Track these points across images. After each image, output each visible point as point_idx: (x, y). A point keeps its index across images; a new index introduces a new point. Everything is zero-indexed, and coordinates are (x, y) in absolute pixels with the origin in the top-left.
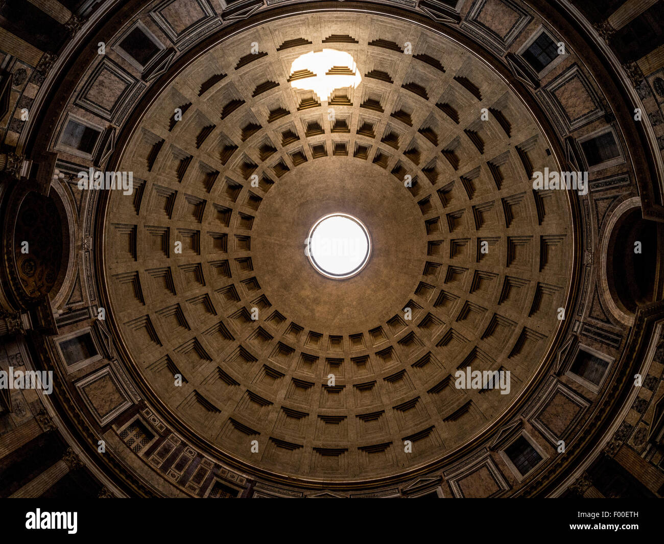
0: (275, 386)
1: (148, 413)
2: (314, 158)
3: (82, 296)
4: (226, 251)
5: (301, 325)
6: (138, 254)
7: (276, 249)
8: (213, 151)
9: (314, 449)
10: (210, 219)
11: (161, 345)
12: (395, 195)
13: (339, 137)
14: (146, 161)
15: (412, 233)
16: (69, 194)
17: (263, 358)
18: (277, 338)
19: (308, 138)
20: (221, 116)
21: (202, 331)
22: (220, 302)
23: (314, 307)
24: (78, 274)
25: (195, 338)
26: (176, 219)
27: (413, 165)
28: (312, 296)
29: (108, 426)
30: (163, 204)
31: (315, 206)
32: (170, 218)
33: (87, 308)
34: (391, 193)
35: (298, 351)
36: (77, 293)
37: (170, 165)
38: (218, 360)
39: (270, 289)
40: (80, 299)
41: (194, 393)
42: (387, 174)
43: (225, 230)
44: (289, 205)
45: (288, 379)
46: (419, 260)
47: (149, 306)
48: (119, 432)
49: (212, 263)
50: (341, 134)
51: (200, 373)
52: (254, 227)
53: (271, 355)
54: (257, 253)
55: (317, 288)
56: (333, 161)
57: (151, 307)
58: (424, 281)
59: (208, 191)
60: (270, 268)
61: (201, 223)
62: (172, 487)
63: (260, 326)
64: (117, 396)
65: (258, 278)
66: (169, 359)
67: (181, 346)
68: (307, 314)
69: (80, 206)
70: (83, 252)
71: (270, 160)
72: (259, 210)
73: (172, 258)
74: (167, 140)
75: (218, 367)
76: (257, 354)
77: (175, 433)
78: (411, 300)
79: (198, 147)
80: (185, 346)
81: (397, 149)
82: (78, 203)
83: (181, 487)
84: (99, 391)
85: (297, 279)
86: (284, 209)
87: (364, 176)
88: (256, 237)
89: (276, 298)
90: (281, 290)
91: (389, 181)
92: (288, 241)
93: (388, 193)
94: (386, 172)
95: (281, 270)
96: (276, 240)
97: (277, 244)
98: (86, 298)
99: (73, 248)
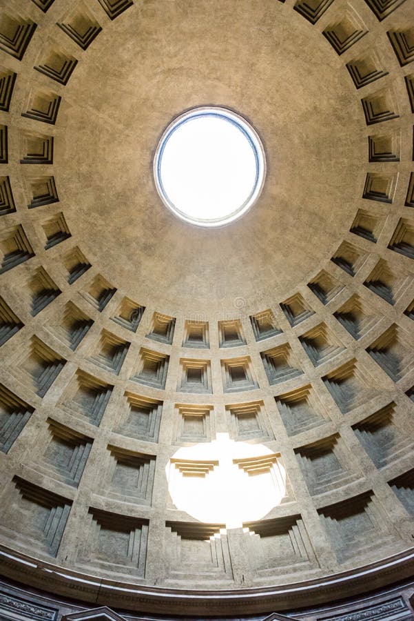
7: (105, 137)
9: (91, 510)
12: (335, 110)
15: (337, 187)
23: (142, 259)
28: (143, 240)
31: (190, 84)
34: (330, 104)
39: (74, 207)
46: (333, 235)
54: (66, 134)
55: (155, 229)
58: (328, 270)
60: (84, 169)
68: (127, 268)
78: (298, 294)
85: (125, 204)
86: (135, 67)
87: (297, 56)
88: (71, 102)
89: (81, 225)
90: (93, 214)
91: (336, 80)
92: (127, 132)
93: (325, 102)
94: (338, 62)
95: (101, 179)
96: (106, 122)
97: (107, 130)
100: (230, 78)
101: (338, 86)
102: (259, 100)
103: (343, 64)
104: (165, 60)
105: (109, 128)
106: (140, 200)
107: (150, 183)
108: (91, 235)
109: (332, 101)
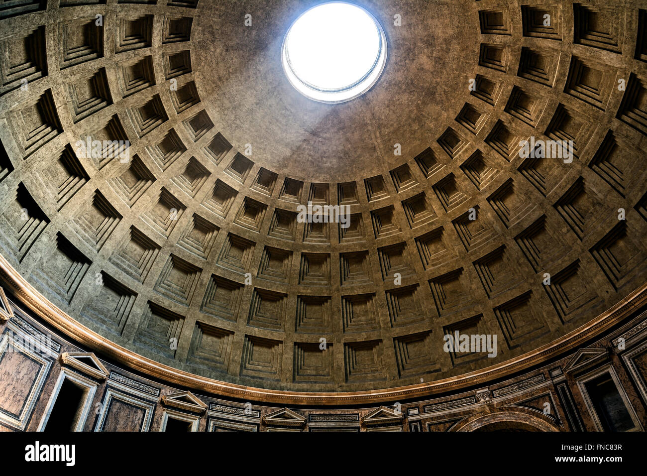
0: (599, 68)
2: (253, 163)
3: (544, 396)
4: (423, 194)
5: (477, 49)
6: (473, 314)
7: (386, 131)
8: (323, 276)
10: (395, 232)
11: (578, 260)
12: (213, 41)
13: (209, 161)
14: (374, 350)
17: (555, 97)
18: (514, 80)
19: (237, 190)
20: (285, 299)
21: (542, 197)
22: (492, 178)
23: (441, 40)
24: (520, 404)
25: (555, 206)
26: (415, 277)
27: (157, 60)
28: (426, 50)
30: (407, 299)
32: (418, 285)
33: (555, 385)
34: (215, 48)
35: (523, 42)
37: (364, 315)
38: (579, 167)
39: (445, 115)
40: (547, 398)
42: (197, 73)
43: (398, 206)
44: (325, 148)
45: (578, 51)
47: (531, 284)
49: (445, 206)
50: (203, 163)
51: (606, 196)
52: (376, 173)
53: (545, 83)
55: (410, 49)
56: (239, 141)
57: (532, 281)
59: (367, 252)
60: (416, 127)
61: (405, 242)
63: (505, 110)
65: (437, 136)
66: (597, 247)
67: (572, 228)
68: (458, 47)
69: (449, 421)
70: (495, 401)
71: (291, 208)
72: (353, 179)
73: (462, 264)
74: (343, 341)
75: (590, 166)
76: (550, 106)
79: (330, 298)
80: (570, 220)
81: (158, 95)
82: (447, 425)
85: (412, 83)
86: (333, 151)
87: (224, 94)
88: (386, 165)
89: (453, 101)
90: (438, 99)
91: (203, 64)
92: (368, 122)
93: (218, 50)
94: (196, 77)
95: (411, 111)
96: (376, 137)
97: (380, 133)
98: (544, 389)
99: (494, 417)
100: (278, 104)
101: (203, 59)
102: (266, 78)
103: (194, 73)
104: (313, 142)
105: (378, 133)
106: (399, 76)
107: (382, 80)
108: (454, 89)
109: (212, 49)
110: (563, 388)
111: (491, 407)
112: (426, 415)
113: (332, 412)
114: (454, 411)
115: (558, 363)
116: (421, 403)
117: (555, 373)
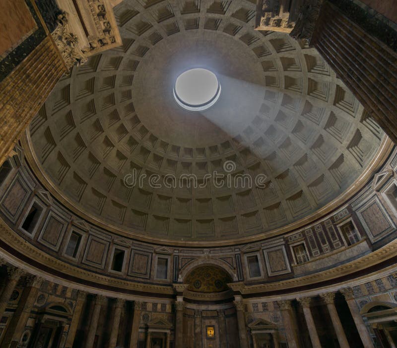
1: (291, 239)
3: (230, 257)
11: (258, 211)
16: (186, 267)
17: (274, 148)
18: (262, 134)
19: (129, 131)
24: (220, 258)
26: (191, 196)
27: (124, 60)
29: (291, 268)
32: (191, 199)
33: (235, 255)
35: (273, 123)
36: (228, 261)
38: (271, 177)
40: (231, 259)
41: (288, 201)
42: (137, 73)
43: (194, 164)
45: (291, 136)
46: (204, 33)
48: (296, 264)
50: (119, 113)
52: (190, 147)
53: (273, 141)
56: (139, 110)
57: (237, 213)
58: (222, 30)
62: (332, 256)
63: (253, 144)
64: (278, 253)
65: (222, 142)
70: (210, 255)
72: (180, 146)
73: (212, 197)
74: (153, 214)
75: (275, 178)
77: (306, 229)
79: (152, 193)
81: (116, 75)
83: (335, 251)
84: (274, 263)
98: (231, 255)
99: (208, 261)
110: (238, 257)
111: (209, 257)
112: (181, 254)
113: (142, 243)
114: (194, 255)
115: (239, 247)
116: (181, 249)
117: (236, 250)
